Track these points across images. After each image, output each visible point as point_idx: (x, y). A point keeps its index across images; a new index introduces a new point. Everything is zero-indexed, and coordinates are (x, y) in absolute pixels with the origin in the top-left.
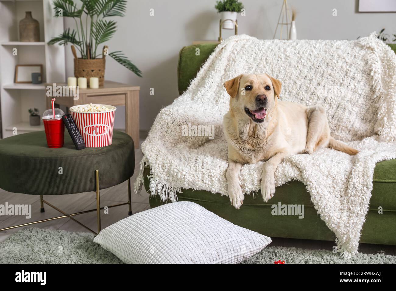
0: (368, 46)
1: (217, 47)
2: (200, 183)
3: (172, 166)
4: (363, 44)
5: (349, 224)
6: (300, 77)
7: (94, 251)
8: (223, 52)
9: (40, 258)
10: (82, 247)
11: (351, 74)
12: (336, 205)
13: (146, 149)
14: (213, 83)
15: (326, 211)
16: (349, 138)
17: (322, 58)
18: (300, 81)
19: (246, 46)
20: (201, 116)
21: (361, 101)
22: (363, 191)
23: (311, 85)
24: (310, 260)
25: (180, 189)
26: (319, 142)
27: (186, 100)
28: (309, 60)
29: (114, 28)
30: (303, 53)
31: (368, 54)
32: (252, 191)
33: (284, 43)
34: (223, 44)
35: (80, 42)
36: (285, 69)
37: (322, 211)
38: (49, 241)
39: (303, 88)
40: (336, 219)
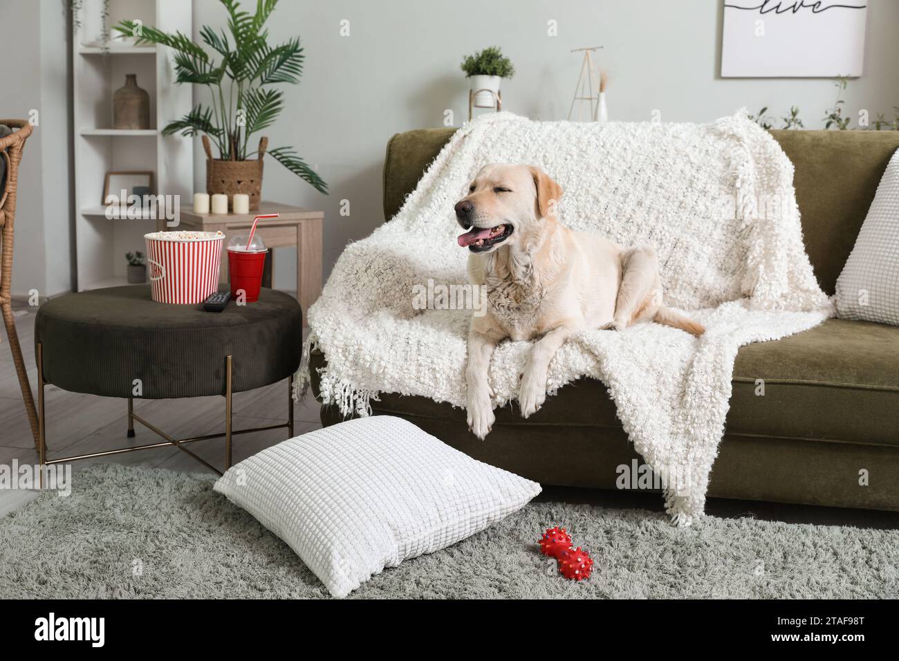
0: (731, 133)
1: (454, 134)
2: (413, 383)
3: (361, 350)
4: (722, 129)
5: (687, 460)
6: (606, 190)
7: (216, 508)
8: (466, 142)
9: (114, 518)
10: (196, 499)
11: (700, 185)
12: (664, 425)
13: (316, 318)
14: (447, 200)
15: (644, 436)
16: (695, 304)
17: (646, 155)
18: (606, 196)
19: (508, 133)
20: (420, 260)
21: (718, 234)
22: (713, 398)
23: (626, 205)
24: (614, 527)
25: (377, 394)
26: (640, 311)
27: (396, 230)
28: (624, 158)
29: (279, 103)
30: (612, 145)
31: (732, 148)
32: (509, 401)
33: (579, 127)
34: (466, 129)
35: (218, 130)
36: (578, 174)
37: (637, 436)
38: (136, 488)
39: (612, 211)
40: (663, 450)
